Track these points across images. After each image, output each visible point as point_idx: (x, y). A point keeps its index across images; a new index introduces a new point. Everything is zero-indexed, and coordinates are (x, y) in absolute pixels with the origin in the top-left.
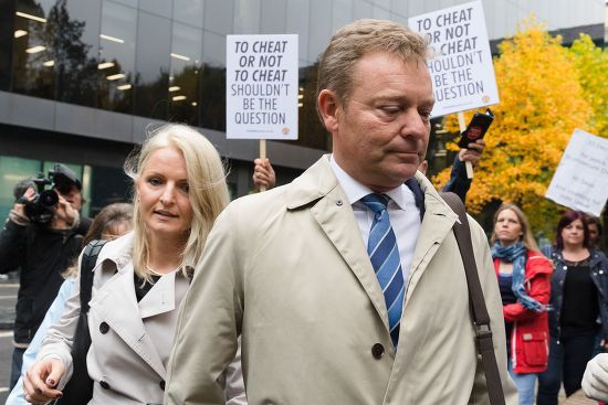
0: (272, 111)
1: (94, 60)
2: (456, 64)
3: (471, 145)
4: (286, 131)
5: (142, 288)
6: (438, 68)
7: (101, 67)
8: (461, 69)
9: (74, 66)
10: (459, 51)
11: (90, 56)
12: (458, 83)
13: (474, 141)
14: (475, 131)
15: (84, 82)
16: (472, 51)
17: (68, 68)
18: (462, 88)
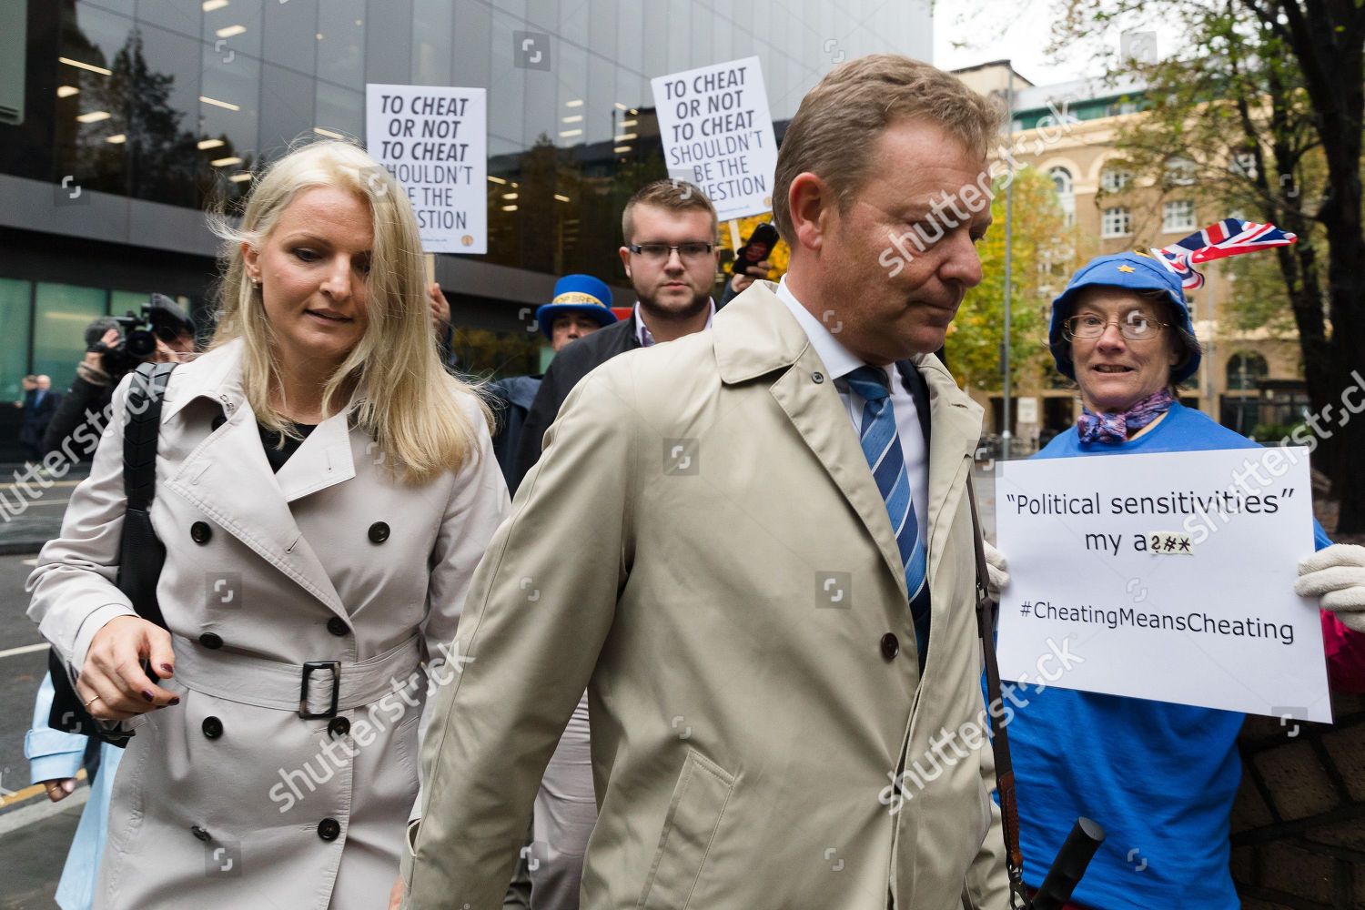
0: (444, 209)
1: (189, 135)
2: (724, 150)
3: (750, 269)
4: (467, 240)
5: (278, 449)
6: (698, 156)
7: (203, 145)
8: (731, 157)
9: (157, 144)
10: (728, 130)
11: (183, 128)
12: (728, 178)
13: (755, 264)
14: (757, 249)
15: (175, 168)
16: (748, 130)
17: (146, 146)
18: (734, 185)
